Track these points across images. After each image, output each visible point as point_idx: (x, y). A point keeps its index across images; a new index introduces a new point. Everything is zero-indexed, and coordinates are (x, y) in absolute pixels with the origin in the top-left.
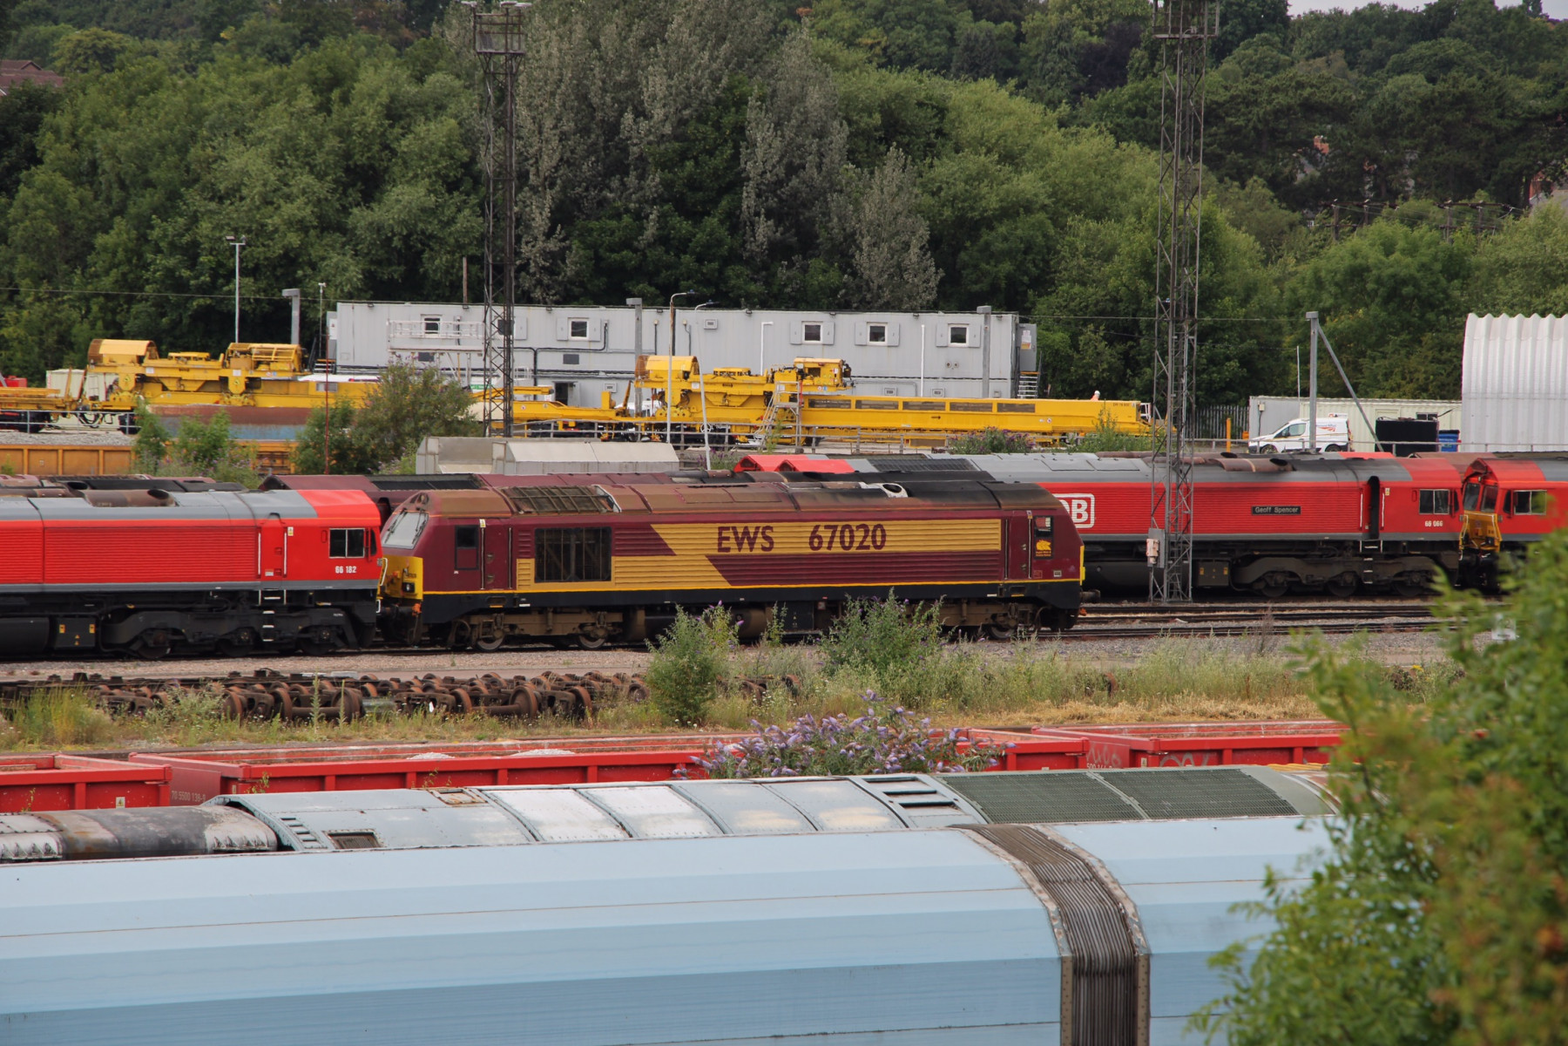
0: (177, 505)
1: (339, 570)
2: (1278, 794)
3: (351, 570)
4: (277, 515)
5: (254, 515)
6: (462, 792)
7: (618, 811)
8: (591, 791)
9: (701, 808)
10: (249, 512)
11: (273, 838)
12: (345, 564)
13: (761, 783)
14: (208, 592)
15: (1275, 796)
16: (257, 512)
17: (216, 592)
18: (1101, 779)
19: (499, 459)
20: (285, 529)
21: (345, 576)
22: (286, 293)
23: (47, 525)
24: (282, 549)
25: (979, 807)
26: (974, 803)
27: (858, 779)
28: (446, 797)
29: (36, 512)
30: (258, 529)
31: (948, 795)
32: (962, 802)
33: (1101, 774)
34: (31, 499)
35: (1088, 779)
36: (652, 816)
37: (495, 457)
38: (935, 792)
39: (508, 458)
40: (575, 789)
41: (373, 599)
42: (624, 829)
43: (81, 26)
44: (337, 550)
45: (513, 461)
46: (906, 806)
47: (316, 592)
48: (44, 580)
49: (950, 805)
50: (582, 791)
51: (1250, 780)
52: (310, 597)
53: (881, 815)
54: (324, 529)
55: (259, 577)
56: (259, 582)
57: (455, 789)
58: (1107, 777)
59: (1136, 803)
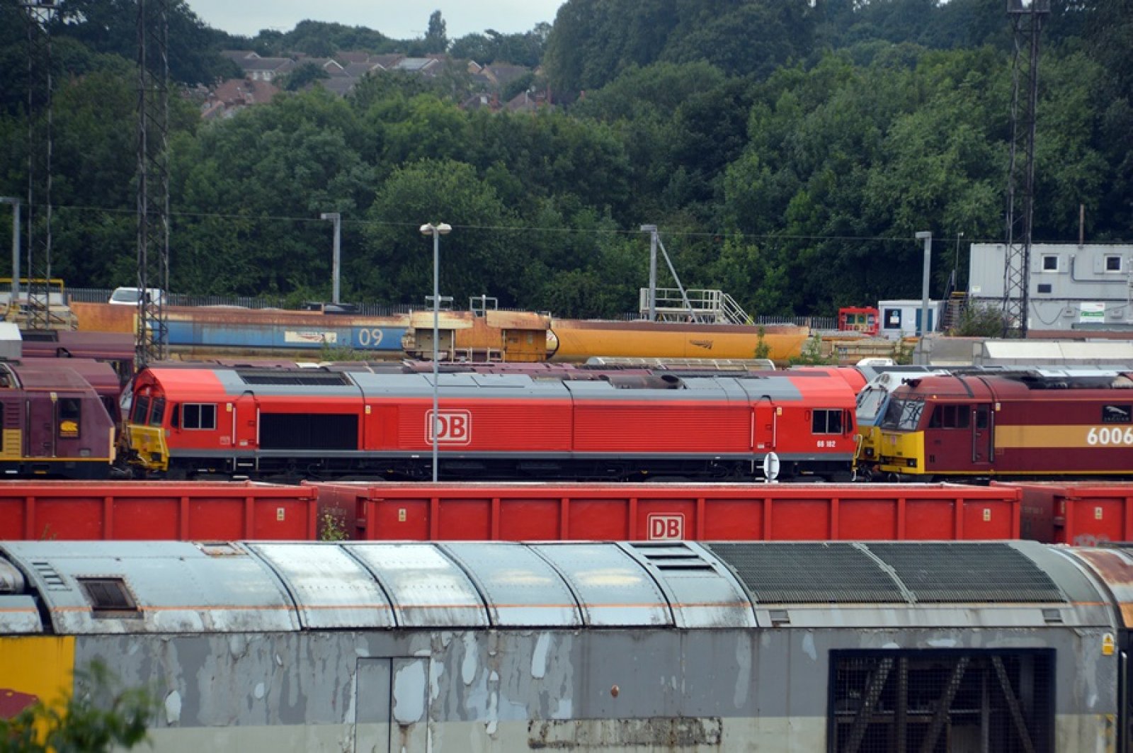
0: (685, 388)
1: (820, 444)
2: (1039, 566)
3: (831, 444)
4: (768, 397)
5: (748, 397)
6: (227, 544)
7: (377, 566)
8: (356, 548)
9: (459, 565)
10: (745, 395)
11: (20, 579)
12: (825, 439)
13: (527, 545)
14: (709, 461)
15: (1035, 568)
16: (750, 395)
17: (716, 461)
18: (865, 549)
19: (977, 356)
20: (775, 409)
21: (825, 449)
22: (919, 235)
23: (576, 403)
24: (772, 426)
25: (735, 571)
26: (731, 567)
27: (625, 544)
28: (209, 549)
29: (567, 392)
30: (752, 409)
31: (709, 559)
32: (719, 567)
33: (867, 545)
34: (566, 382)
35: (853, 549)
36: (408, 570)
37: (975, 354)
38: (696, 557)
39: (985, 355)
40: (341, 546)
41: (849, 469)
42: (377, 580)
43: (897, 42)
44: (819, 427)
45: (988, 357)
46: (662, 568)
47: (801, 462)
48: (573, 448)
49: (708, 568)
50: (347, 547)
51: (1016, 554)
52: (796, 467)
53: (635, 575)
54: (807, 410)
55: (752, 449)
56: (751, 453)
57: (221, 542)
58: (871, 547)
59: (893, 570)
